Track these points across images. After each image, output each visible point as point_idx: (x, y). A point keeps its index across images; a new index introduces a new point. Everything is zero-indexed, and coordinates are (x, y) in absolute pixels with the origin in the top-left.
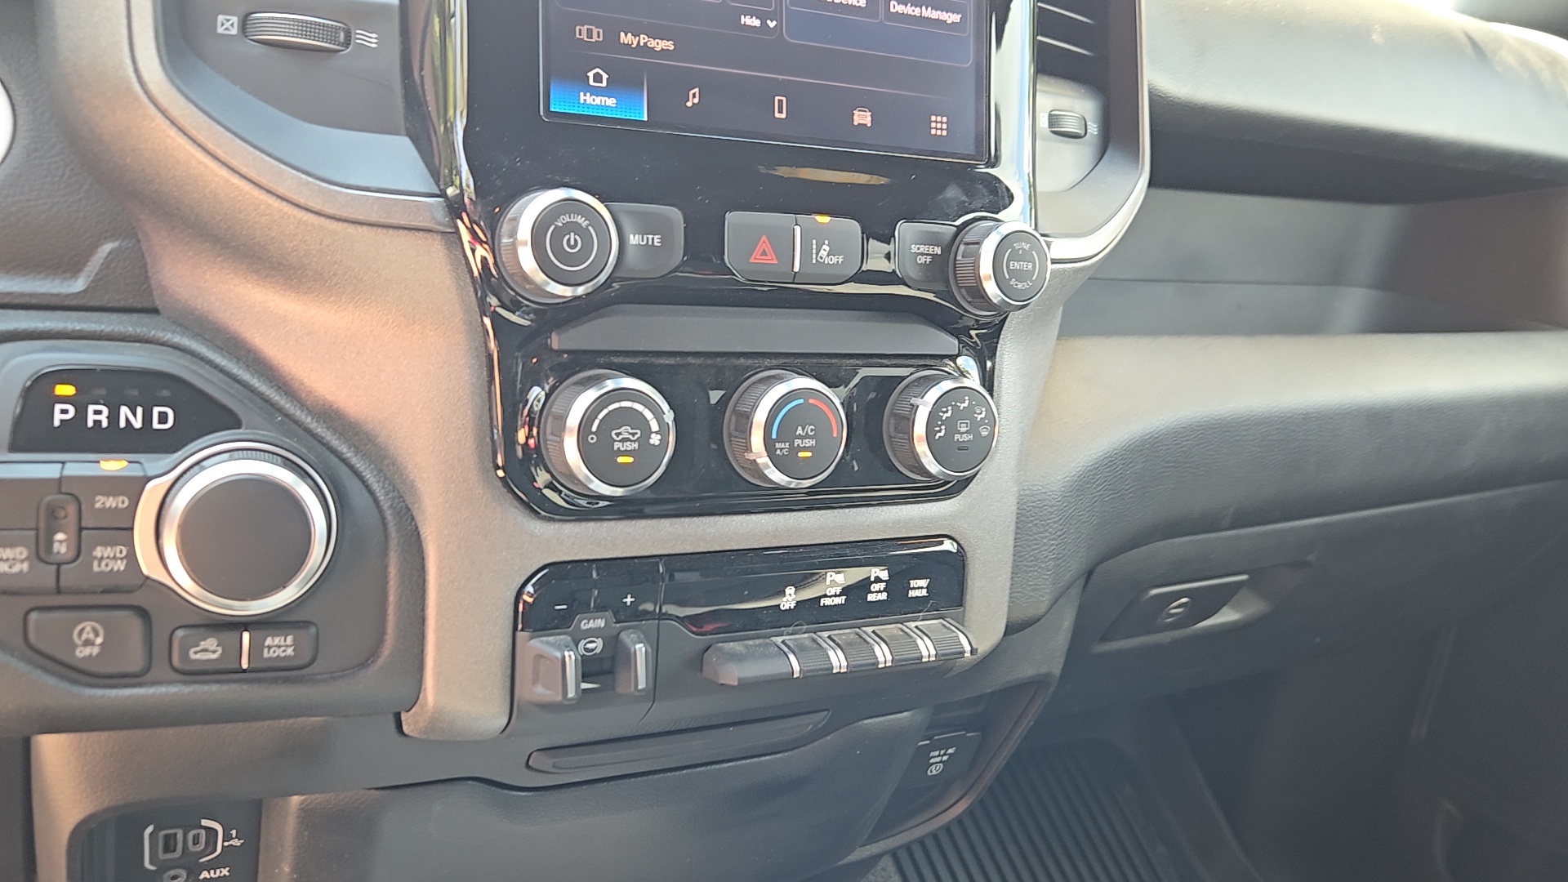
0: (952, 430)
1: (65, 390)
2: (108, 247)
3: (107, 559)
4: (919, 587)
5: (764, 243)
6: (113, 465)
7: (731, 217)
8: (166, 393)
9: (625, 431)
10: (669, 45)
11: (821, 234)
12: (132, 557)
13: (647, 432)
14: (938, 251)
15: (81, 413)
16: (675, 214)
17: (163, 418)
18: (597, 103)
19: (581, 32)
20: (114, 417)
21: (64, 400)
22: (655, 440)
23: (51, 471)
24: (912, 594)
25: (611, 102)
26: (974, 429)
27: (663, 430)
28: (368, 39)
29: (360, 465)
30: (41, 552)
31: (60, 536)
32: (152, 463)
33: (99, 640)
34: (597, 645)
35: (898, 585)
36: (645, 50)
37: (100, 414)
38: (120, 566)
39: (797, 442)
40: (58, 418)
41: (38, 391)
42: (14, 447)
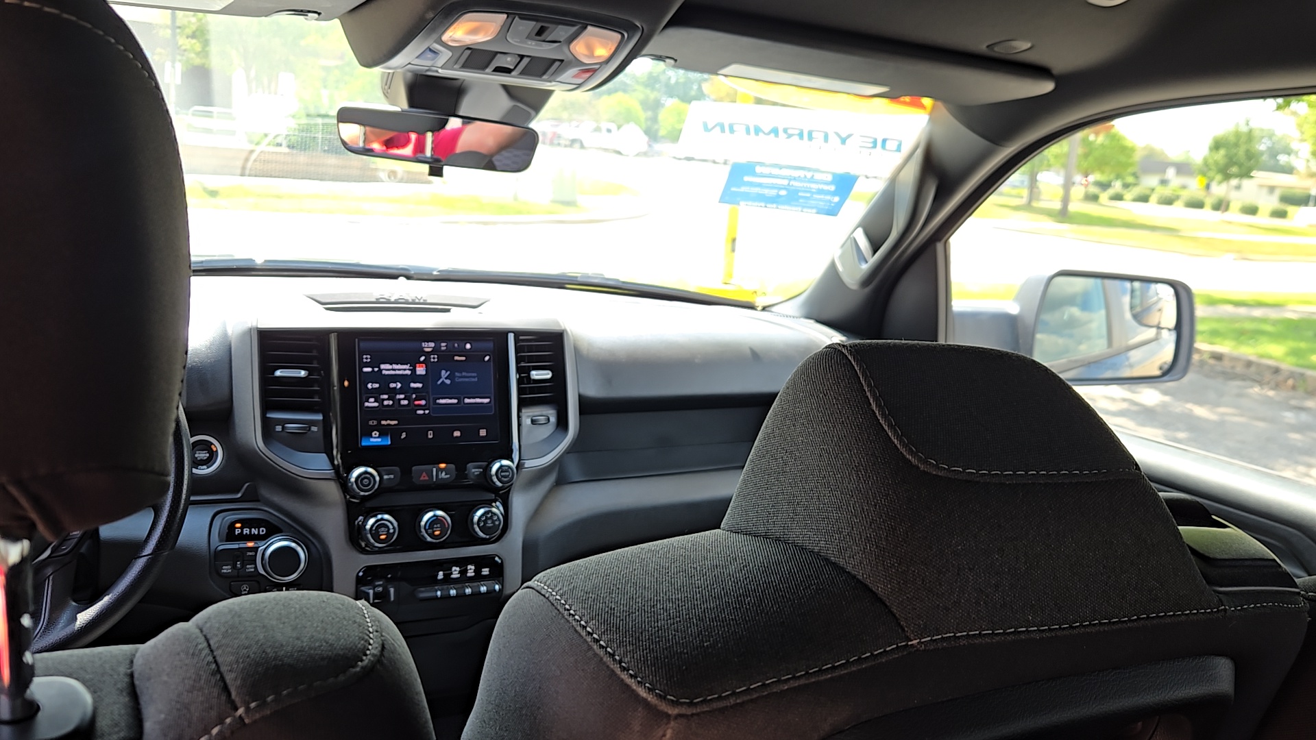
0: (485, 522)
1: (238, 525)
2: (247, 485)
3: (250, 568)
4: (486, 571)
5: (424, 474)
6: (251, 544)
7: (414, 468)
8: (263, 524)
9: (383, 529)
10: (396, 422)
11: (442, 470)
12: (256, 568)
13: (389, 529)
14: (481, 470)
15: (242, 531)
16: (397, 469)
17: (263, 531)
18: (375, 440)
19: (371, 423)
20: (250, 531)
21: (238, 528)
22: (391, 531)
23: (236, 546)
24: (483, 573)
25: (379, 440)
26: (493, 522)
27: (394, 528)
28: (314, 429)
29: (314, 541)
30: (234, 567)
31: (238, 563)
32: (260, 543)
33: (247, 590)
34: (380, 589)
35: (478, 571)
36: (389, 425)
37: (246, 531)
38: (253, 570)
39: (435, 529)
40: (237, 533)
41: (232, 527)
42: (226, 541)
